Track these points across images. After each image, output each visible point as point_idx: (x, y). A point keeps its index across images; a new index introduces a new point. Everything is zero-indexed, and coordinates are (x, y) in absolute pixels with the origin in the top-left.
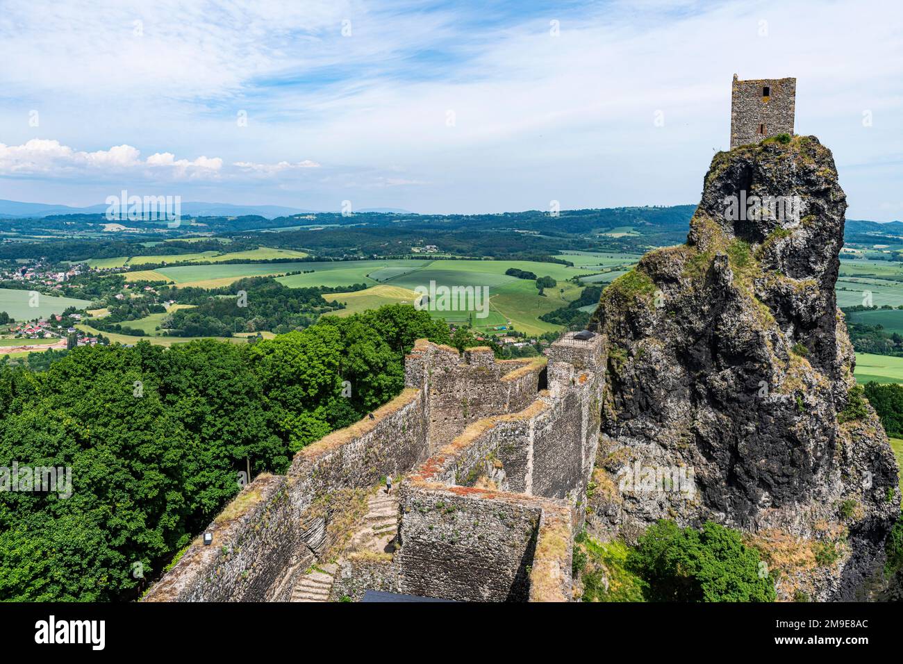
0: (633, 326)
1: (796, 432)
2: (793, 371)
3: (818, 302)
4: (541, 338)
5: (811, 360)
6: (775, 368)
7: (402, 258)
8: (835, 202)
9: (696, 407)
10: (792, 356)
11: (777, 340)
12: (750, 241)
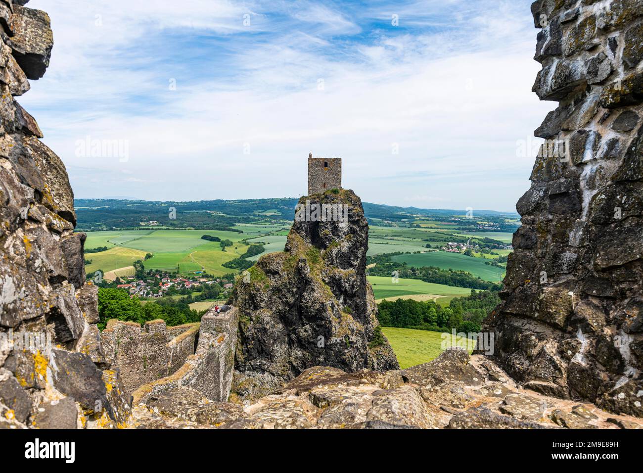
0: (253, 302)
1: (346, 359)
2: (343, 323)
3: (355, 283)
4: (223, 278)
5: (353, 315)
6: (333, 323)
7: (133, 229)
8: (363, 226)
9: (291, 349)
10: (343, 314)
11: (334, 306)
12: (319, 248)
